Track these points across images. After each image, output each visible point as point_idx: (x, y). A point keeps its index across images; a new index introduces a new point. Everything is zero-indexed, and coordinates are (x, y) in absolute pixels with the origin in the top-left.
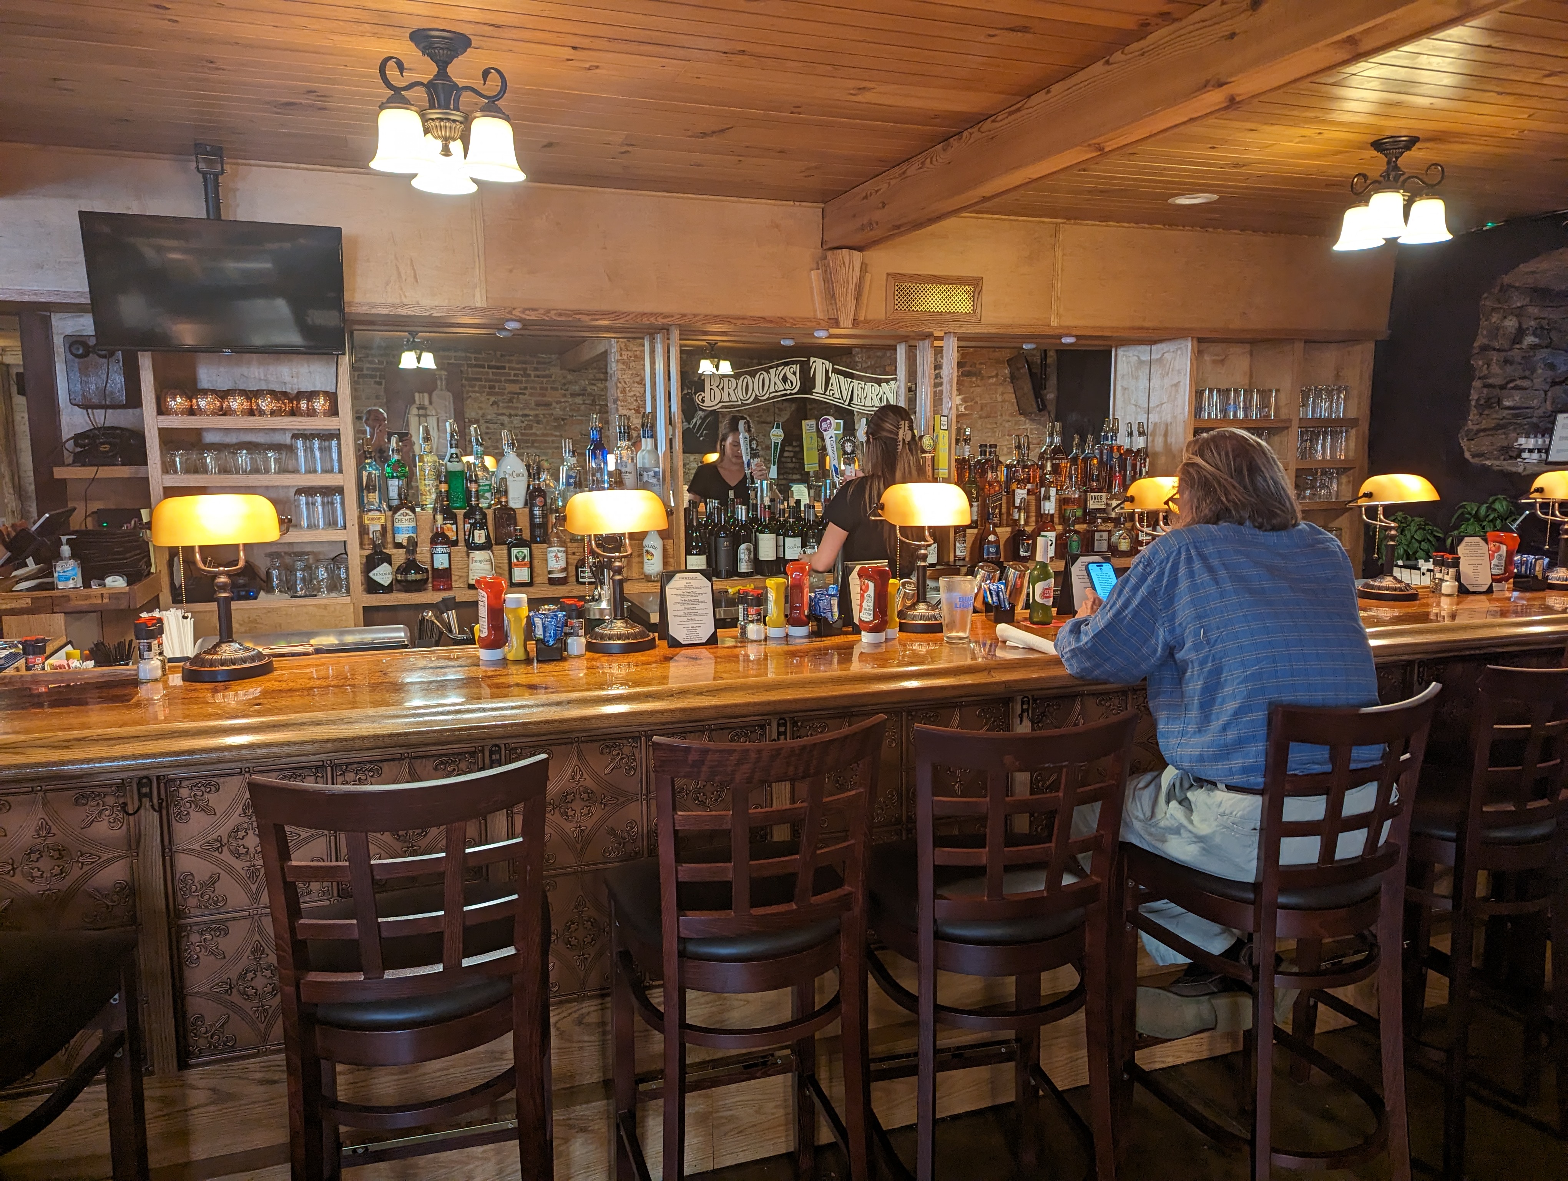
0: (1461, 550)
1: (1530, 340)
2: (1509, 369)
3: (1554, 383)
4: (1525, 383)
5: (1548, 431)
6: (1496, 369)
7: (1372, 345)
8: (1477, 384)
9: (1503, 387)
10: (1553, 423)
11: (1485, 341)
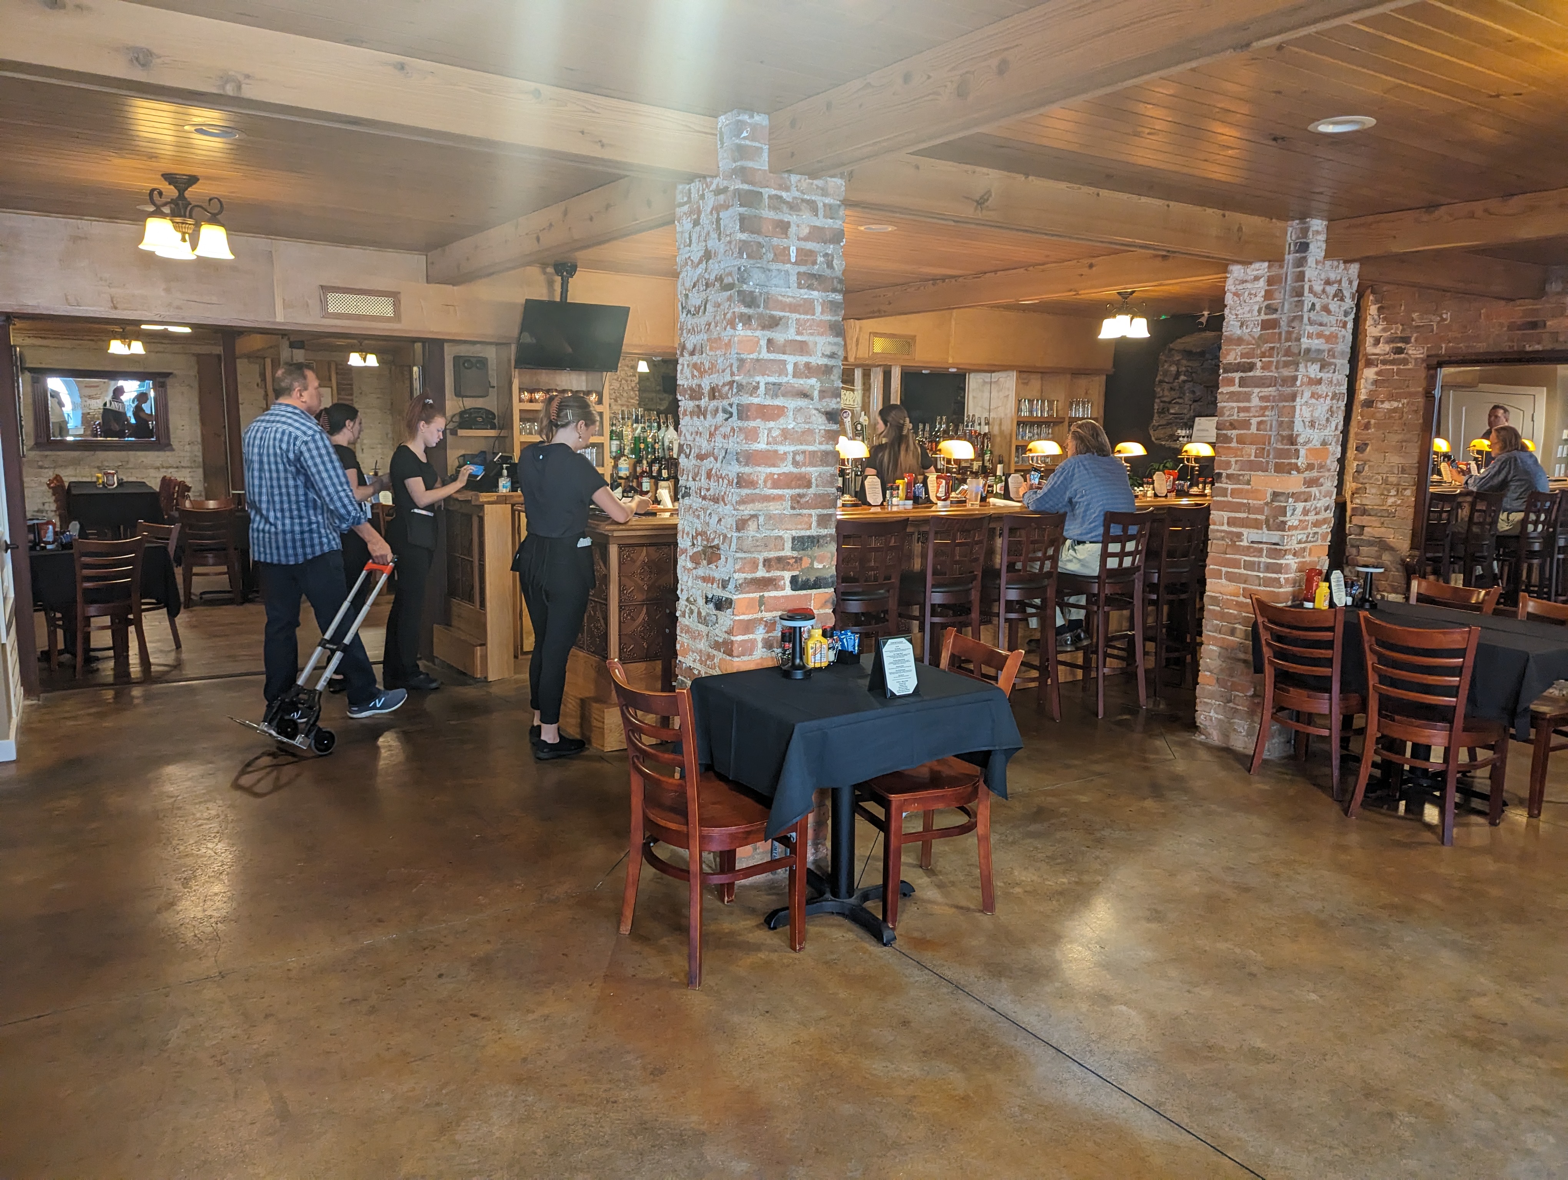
0: (1155, 477)
1: (1182, 378)
2: (1173, 393)
3: (1195, 401)
4: (1180, 401)
5: (1191, 427)
6: (1166, 393)
7: (1105, 377)
8: (1157, 400)
9: (1170, 402)
10: (1194, 422)
11: (1161, 378)
